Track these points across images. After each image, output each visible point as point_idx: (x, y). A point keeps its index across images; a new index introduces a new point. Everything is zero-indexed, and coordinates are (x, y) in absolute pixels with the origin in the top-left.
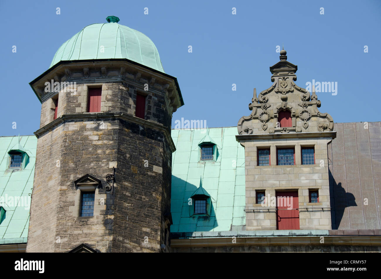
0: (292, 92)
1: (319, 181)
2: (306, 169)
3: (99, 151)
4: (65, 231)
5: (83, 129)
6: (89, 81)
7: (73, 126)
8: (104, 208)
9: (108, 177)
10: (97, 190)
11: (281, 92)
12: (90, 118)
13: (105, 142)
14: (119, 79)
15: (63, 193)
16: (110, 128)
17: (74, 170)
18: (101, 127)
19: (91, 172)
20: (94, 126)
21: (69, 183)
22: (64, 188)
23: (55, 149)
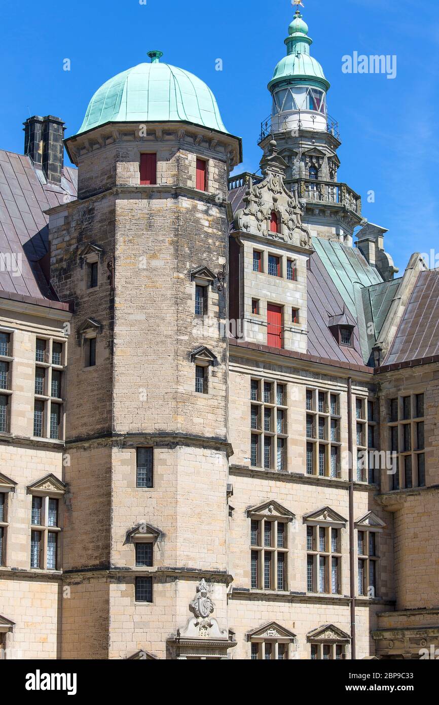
0: (281, 193)
1: (300, 301)
2: (291, 285)
3: (210, 241)
4: (186, 328)
5: (195, 208)
6: (198, 151)
7: (185, 203)
8: (216, 309)
9: (219, 274)
10: (210, 287)
11: (272, 191)
12: (201, 198)
13: (215, 231)
14: (224, 158)
15: (179, 281)
16: (218, 215)
17: (189, 257)
18: (210, 212)
19: (205, 263)
20: (205, 208)
21: (186, 272)
22: (182, 276)
23: (158, 221)
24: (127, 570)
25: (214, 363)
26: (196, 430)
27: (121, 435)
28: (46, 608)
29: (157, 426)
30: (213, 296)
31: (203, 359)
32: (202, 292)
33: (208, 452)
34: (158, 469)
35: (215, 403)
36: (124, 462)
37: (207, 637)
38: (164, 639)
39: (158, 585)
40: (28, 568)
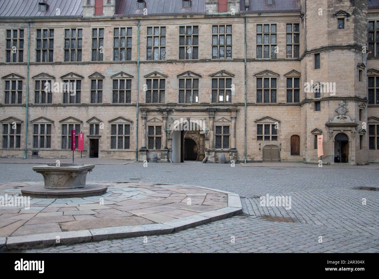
4: (332, 5)
24: (312, 100)
25: (347, 16)
26: (338, 44)
27: (309, 51)
28: (294, 115)
29: (321, 45)
31: (342, 15)
33: (345, 51)
34: (322, 61)
35: (348, 32)
36: (310, 61)
37: (344, 122)
38: (324, 124)
39: (322, 104)
40: (286, 103)
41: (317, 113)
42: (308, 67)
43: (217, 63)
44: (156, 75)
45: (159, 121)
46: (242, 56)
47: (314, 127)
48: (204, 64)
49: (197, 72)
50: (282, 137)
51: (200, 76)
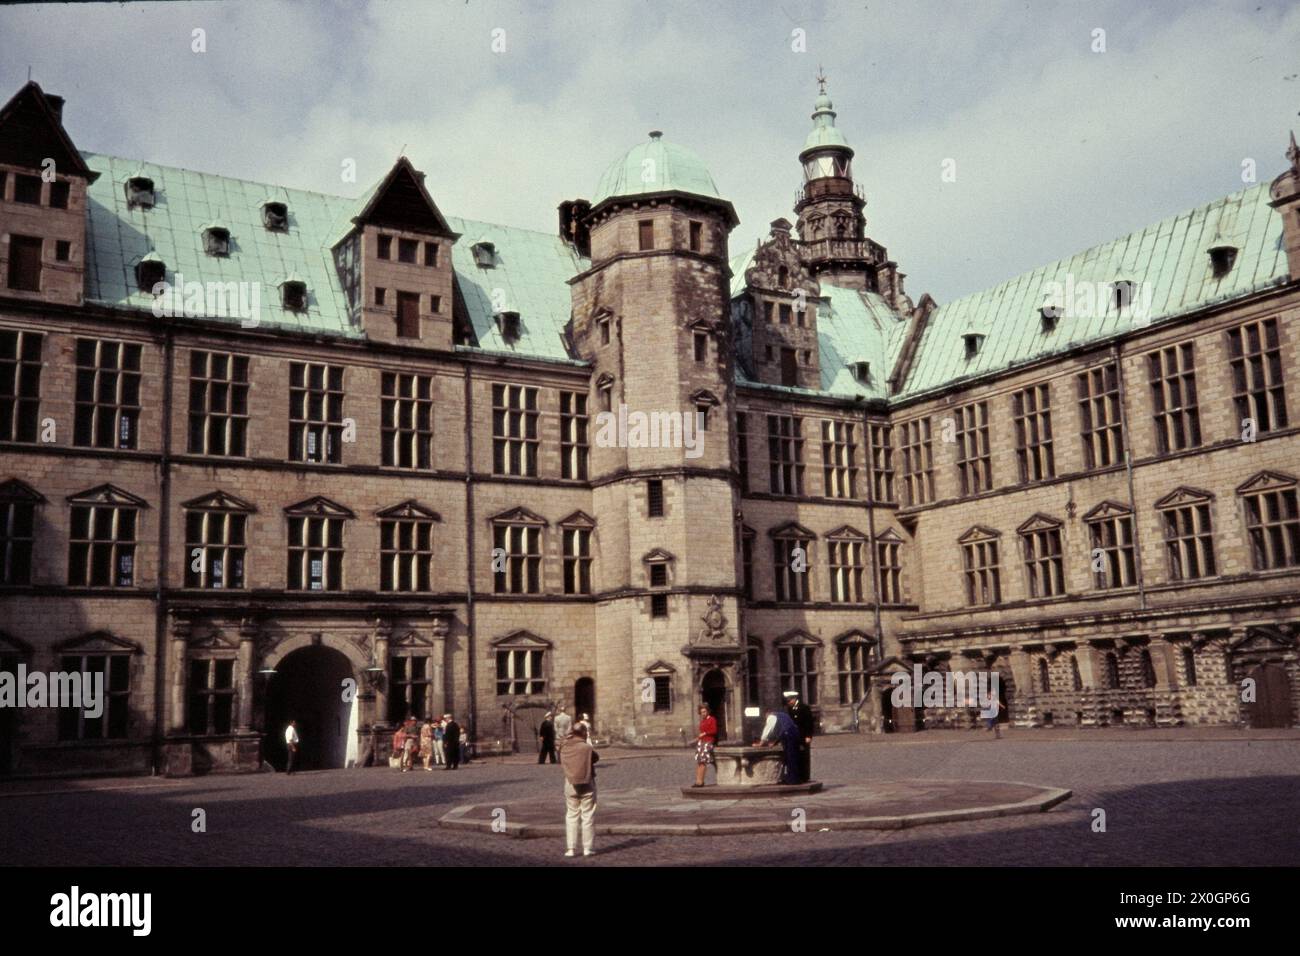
4: (686, 374)
5: (690, 268)
6: (691, 216)
7: (681, 263)
8: (716, 355)
9: (718, 324)
10: (708, 336)
12: (695, 257)
15: (680, 334)
17: (687, 311)
18: (706, 270)
19: (702, 315)
20: (700, 267)
21: (684, 324)
22: (681, 328)
23: (657, 281)
24: (644, 590)
25: (716, 403)
26: (699, 463)
27: (634, 471)
29: (664, 463)
30: (711, 345)
31: (705, 402)
32: (700, 341)
33: (712, 481)
34: (668, 500)
35: (718, 438)
36: (637, 496)
37: (719, 647)
38: (680, 650)
39: (671, 603)
40: (562, 594)
41: (659, 623)
42: (633, 509)
43: (397, 481)
44: (221, 501)
45: (226, 644)
46: (460, 466)
47: (652, 658)
48: (360, 479)
49: (340, 499)
50: (556, 684)
51: (351, 515)
